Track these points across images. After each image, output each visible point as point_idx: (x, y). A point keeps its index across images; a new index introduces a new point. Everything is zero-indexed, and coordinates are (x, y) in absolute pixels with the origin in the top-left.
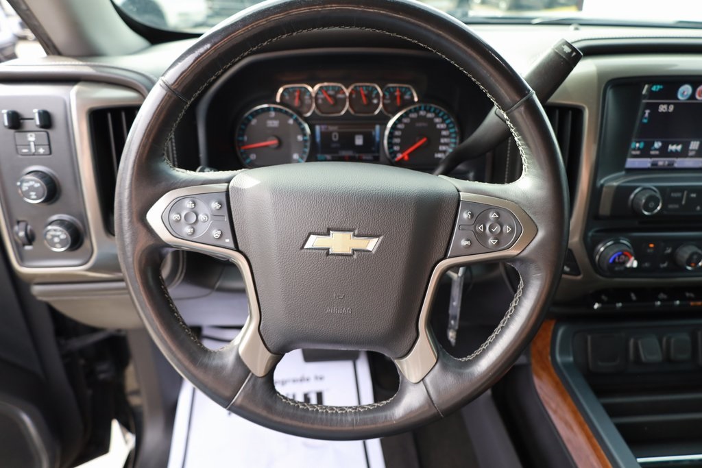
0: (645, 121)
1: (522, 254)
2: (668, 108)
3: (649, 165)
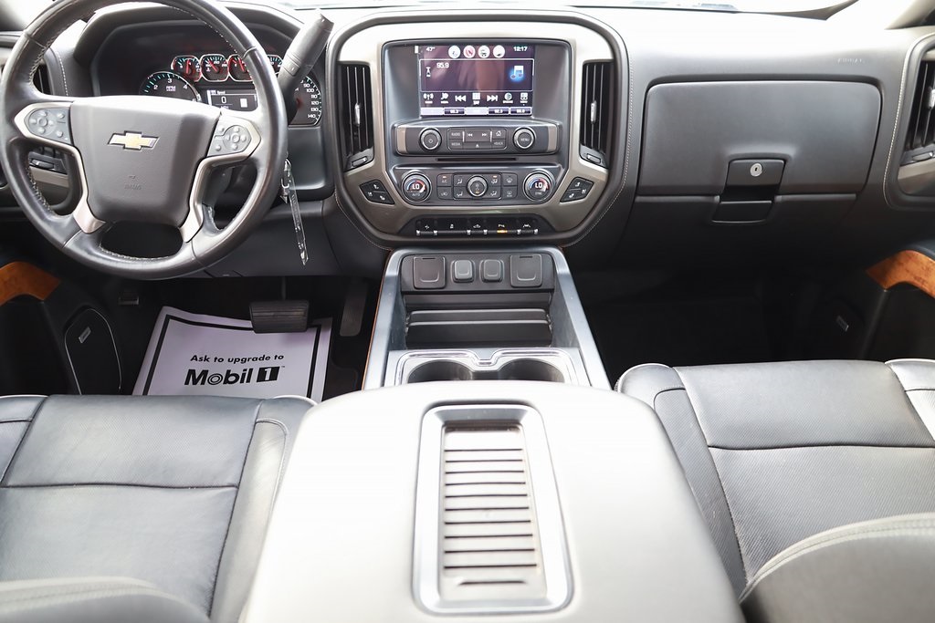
0: (429, 76)
1: (252, 155)
2: (445, 65)
3: (443, 113)
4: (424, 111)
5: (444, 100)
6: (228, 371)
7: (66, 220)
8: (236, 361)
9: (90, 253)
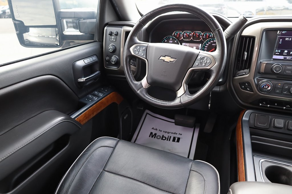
0: (280, 43)
1: (211, 69)
2: (289, 39)
3: (283, 58)
4: (275, 57)
5: (285, 53)
6: (163, 135)
7: (138, 83)
8: (166, 132)
9: (144, 96)
